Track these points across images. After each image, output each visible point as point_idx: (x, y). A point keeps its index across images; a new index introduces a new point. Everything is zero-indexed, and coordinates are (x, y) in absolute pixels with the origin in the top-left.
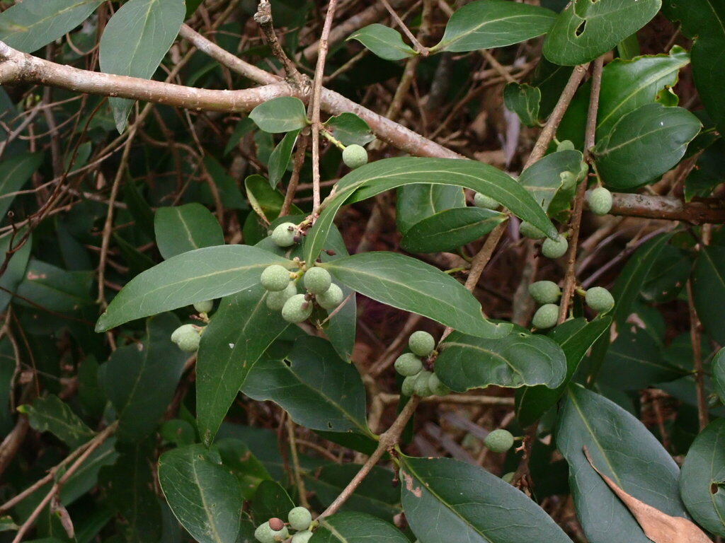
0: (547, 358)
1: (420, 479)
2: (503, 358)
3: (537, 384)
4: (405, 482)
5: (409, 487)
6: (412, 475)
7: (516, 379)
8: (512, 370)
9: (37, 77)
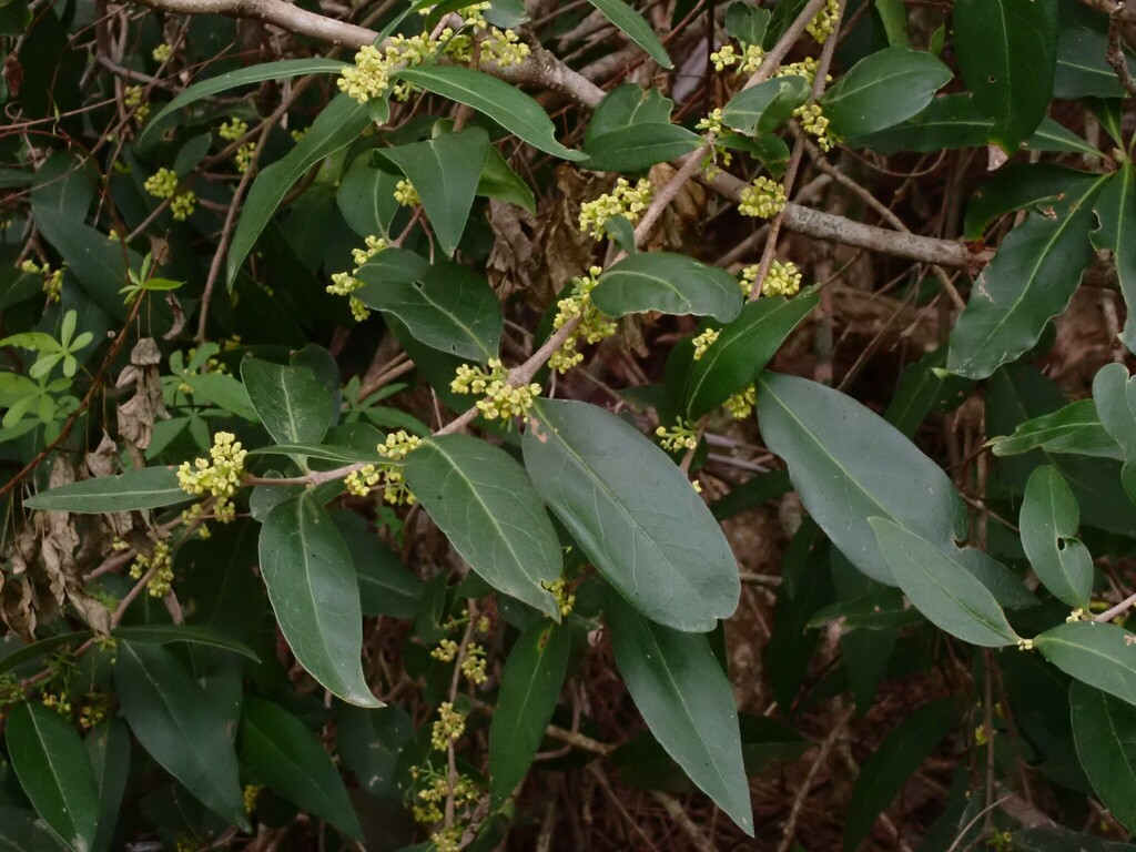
0: (721, 291)
1: (548, 423)
2: (671, 286)
3: (705, 314)
4: (530, 426)
5: (534, 431)
6: (539, 419)
7: (682, 307)
8: (678, 298)
9: (257, 10)
